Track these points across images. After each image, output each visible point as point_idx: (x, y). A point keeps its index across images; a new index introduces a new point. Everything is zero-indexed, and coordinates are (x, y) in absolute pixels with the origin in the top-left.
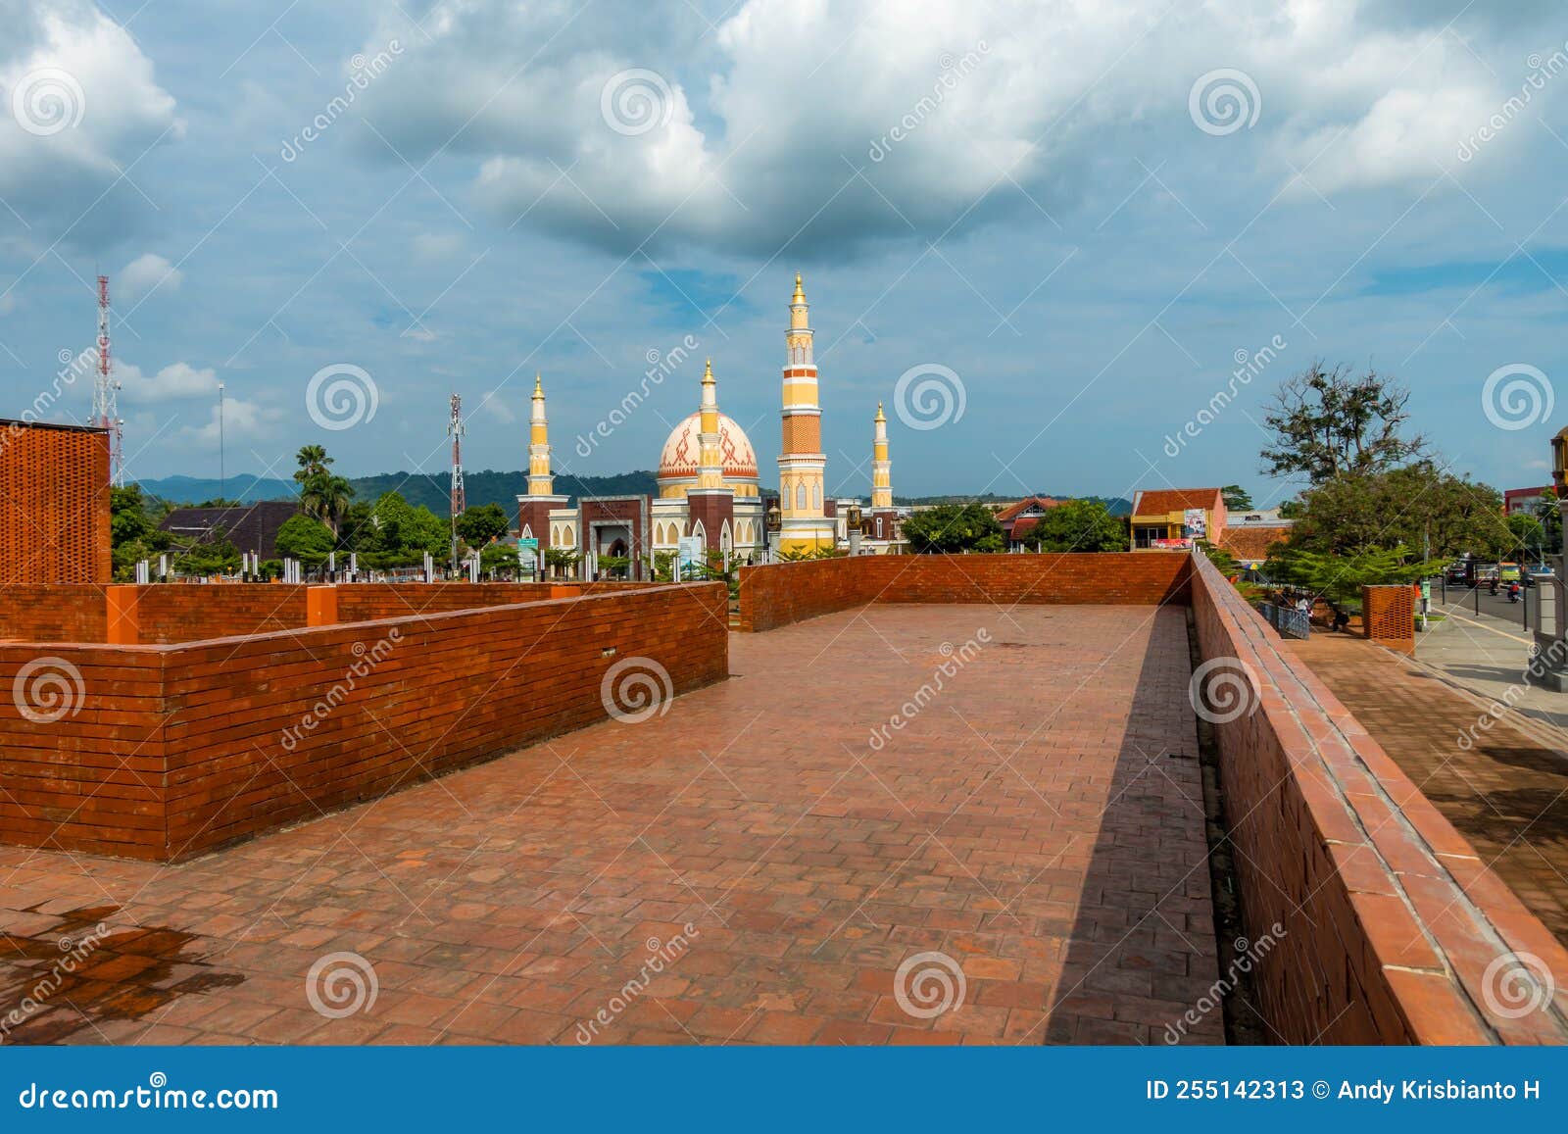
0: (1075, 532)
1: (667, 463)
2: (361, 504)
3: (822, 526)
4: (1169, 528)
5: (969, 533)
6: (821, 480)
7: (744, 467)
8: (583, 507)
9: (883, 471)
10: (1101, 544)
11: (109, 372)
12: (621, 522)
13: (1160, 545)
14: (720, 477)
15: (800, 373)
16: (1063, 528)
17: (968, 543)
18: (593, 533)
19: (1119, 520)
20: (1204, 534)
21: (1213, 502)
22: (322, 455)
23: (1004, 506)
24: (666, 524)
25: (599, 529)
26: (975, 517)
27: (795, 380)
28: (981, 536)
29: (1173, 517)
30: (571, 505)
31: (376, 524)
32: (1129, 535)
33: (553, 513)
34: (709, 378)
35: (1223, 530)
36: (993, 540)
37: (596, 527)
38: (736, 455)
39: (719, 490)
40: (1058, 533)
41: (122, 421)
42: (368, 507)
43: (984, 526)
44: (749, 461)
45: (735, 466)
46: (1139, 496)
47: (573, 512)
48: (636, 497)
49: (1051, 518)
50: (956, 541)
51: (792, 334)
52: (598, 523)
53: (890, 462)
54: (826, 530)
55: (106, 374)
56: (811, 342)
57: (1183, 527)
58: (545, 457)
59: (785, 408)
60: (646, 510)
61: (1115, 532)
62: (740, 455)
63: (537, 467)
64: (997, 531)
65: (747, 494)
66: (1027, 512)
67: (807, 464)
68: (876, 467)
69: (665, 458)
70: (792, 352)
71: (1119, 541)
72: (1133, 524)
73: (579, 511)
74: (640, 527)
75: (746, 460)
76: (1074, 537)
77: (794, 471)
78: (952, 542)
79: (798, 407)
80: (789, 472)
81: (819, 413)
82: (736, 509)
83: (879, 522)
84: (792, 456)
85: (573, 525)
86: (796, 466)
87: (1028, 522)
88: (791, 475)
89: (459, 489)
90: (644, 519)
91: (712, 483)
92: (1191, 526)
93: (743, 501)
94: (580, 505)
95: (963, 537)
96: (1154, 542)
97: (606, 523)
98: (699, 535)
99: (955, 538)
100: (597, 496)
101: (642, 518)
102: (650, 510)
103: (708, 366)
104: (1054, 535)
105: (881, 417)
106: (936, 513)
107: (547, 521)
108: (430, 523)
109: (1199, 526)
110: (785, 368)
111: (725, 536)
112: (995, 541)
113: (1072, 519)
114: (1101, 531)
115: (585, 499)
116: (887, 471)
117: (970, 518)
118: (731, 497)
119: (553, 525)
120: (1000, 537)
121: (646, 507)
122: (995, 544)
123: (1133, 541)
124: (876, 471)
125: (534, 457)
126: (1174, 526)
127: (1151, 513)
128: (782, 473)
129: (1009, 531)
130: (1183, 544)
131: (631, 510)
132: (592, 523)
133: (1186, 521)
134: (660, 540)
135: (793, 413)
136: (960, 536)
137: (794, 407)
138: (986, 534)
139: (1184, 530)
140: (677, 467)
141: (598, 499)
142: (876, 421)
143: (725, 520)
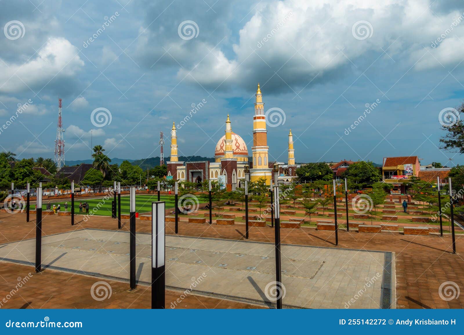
0: (361, 173)
1: (217, 150)
2: (115, 165)
3: (267, 171)
4: (398, 171)
5: (320, 173)
6: (267, 155)
7: (243, 151)
8: (187, 166)
9: (292, 153)
10: (371, 178)
11: (61, 127)
12: (199, 170)
13: (394, 178)
14: (232, 154)
15: (259, 118)
16: (357, 172)
17: (320, 177)
18: (190, 174)
19: (378, 168)
20: (412, 173)
21: (415, 161)
22: (101, 148)
23: (334, 164)
24: (214, 171)
25: (192, 173)
26: (322, 168)
27: (258, 120)
28: (325, 175)
29: (399, 167)
30: (184, 165)
31: (120, 171)
32: (382, 174)
33: (178, 167)
34: (228, 121)
35: (419, 172)
36: (329, 176)
37: (191, 172)
38: (240, 147)
39: (231, 159)
40: (354, 174)
41: (64, 141)
42: (117, 166)
43: (326, 171)
44: (245, 150)
45: (240, 151)
46: (385, 159)
47: (184, 167)
48: (204, 162)
49: (351, 168)
50: (316, 177)
51: (256, 104)
52: (192, 171)
53: (294, 150)
54: (269, 173)
55: (60, 127)
56: (263, 107)
57: (403, 171)
58: (176, 149)
59: (254, 130)
60: (207, 166)
61: (376, 173)
62: (241, 147)
63: (173, 152)
64: (331, 173)
65: (244, 160)
66: (342, 166)
67: (262, 150)
68: (289, 151)
69: (217, 149)
70: (256, 111)
71: (378, 176)
72: (383, 170)
73: (186, 167)
74: (205, 172)
75: (244, 149)
76: (360, 175)
77: (257, 152)
78: (314, 177)
79: (259, 129)
80: (255, 152)
81: (266, 131)
82: (238, 166)
83: (290, 170)
84: (256, 147)
85: (184, 171)
86: (258, 150)
87: (342, 170)
88: (256, 153)
89: (162, 160)
90: (207, 169)
91: (229, 157)
92: (407, 171)
93: (242, 163)
94: (186, 165)
95: (318, 175)
96: (392, 177)
97: (194, 171)
98: (225, 175)
99: (315, 175)
100: (192, 161)
101: (206, 169)
102: (209, 166)
103: (228, 116)
104: (353, 174)
105: (291, 134)
106: (308, 166)
107: (176, 170)
108: (139, 171)
109: (410, 170)
110: (254, 116)
111: (234, 175)
112: (330, 176)
113: (359, 168)
114: (371, 172)
115: (188, 163)
116: (293, 153)
117: (321, 168)
118: (236, 161)
119: (178, 171)
120: (332, 175)
121: (207, 165)
122: (330, 178)
123: (384, 176)
124: (289, 153)
125: (172, 149)
126: (400, 171)
127: (390, 166)
128: (253, 153)
129: (335, 173)
130: (404, 178)
131: (202, 166)
132: (190, 171)
133: (405, 169)
134: (212, 177)
135: (257, 131)
136: (317, 175)
137: (257, 130)
138: (327, 174)
139: (404, 172)
140: (220, 152)
141: (192, 162)
142: (289, 136)
143: (234, 169)
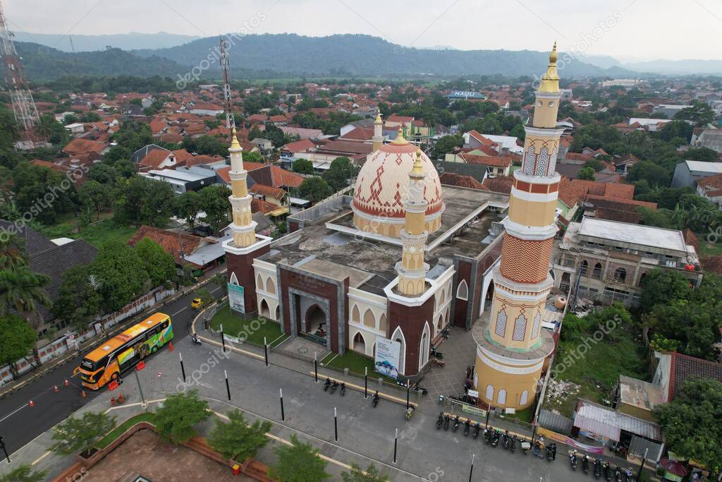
12: (319, 299)
18: (292, 298)
24: (362, 308)
25: (298, 297)
33: (256, 262)
37: (295, 295)
52: (296, 292)
74: (337, 308)
85: (274, 279)
97: (304, 295)
98: (398, 340)
101: (339, 301)
102: (347, 293)
111: (425, 336)
121: (343, 291)
132: (291, 290)
134: (356, 319)
143: (427, 322)
